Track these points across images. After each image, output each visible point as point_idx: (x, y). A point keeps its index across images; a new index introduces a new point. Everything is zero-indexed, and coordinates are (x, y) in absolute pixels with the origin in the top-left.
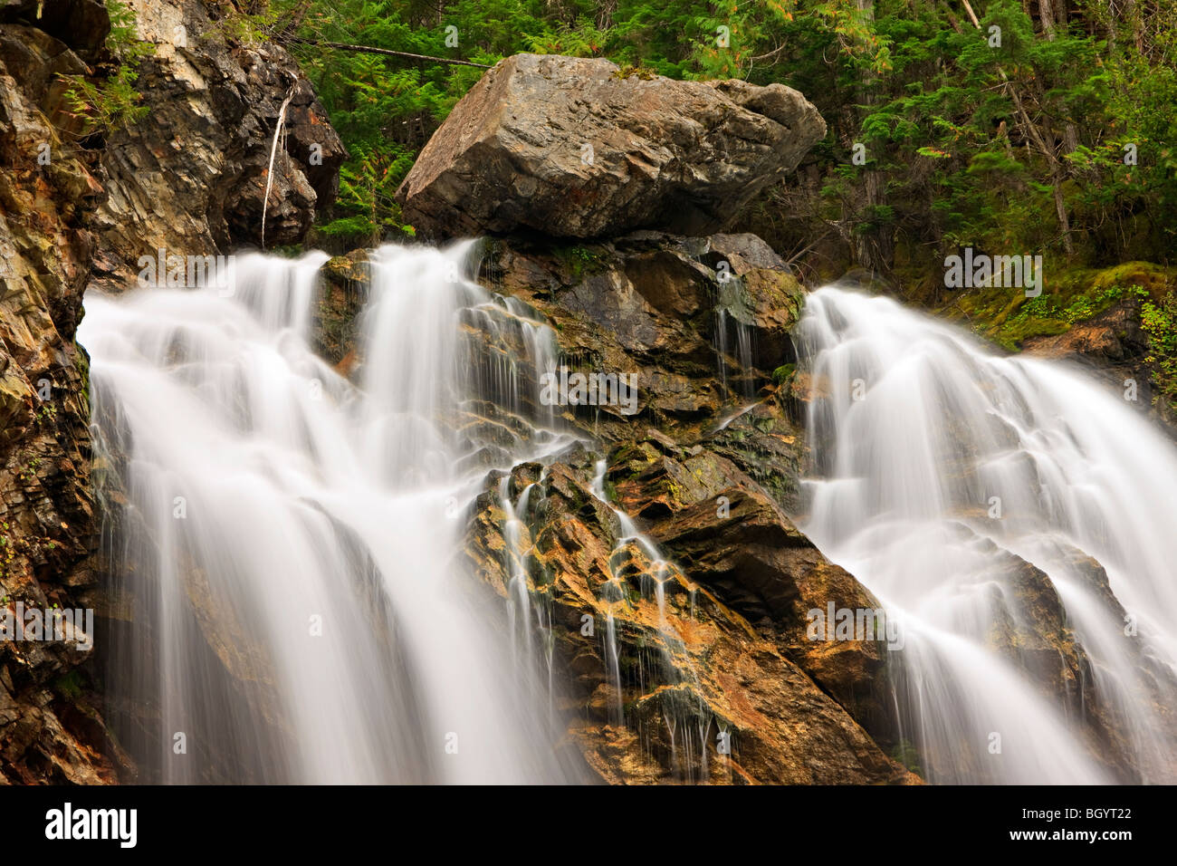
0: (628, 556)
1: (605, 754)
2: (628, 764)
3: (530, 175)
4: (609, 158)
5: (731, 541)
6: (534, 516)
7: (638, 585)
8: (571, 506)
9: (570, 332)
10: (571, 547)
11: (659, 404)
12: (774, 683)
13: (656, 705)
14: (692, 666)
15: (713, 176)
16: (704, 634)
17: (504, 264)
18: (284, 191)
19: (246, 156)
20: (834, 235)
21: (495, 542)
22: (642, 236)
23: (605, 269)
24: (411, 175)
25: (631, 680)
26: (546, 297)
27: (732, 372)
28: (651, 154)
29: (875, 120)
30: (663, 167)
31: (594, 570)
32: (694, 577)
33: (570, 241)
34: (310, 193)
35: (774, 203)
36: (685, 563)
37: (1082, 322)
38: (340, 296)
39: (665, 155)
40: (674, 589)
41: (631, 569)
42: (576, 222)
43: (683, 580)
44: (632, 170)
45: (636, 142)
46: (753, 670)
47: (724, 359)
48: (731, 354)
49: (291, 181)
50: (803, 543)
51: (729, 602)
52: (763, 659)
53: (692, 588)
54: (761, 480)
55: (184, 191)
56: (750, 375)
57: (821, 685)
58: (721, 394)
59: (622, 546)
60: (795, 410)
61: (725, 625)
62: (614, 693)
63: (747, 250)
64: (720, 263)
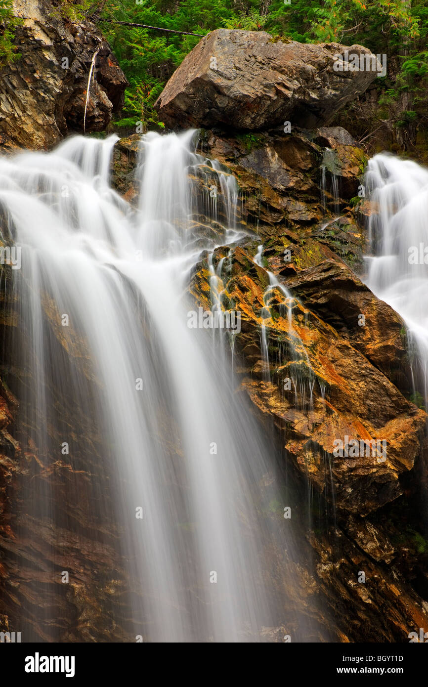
0: (273, 295)
1: (261, 396)
2: (272, 401)
3: (225, 95)
4: (266, 86)
5: (327, 287)
6: (225, 274)
7: (278, 310)
8: (244, 268)
9: (244, 179)
10: (244, 290)
11: (290, 216)
12: (348, 361)
13: (287, 372)
14: (306, 352)
15: (321, 96)
16: (312, 335)
17: (211, 143)
18: (95, 102)
19: (74, 82)
20: (385, 127)
21: (205, 288)
23: (263, 146)
24: (162, 95)
25: (274, 358)
26: (232, 161)
27: (329, 200)
28: (288, 84)
29: (409, 64)
30: (295, 91)
31: (256, 302)
32: (308, 306)
33: (245, 131)
34: (110, 104)
35: (353, 111)
36: (303, 299)
38: (125, 159)
39: (295, 85)
40: (296, 312)
41: (275, 302)
42: (248, 121)
43: (302, 308)
44: (278, 93)
45: (281, 77)
46: (337, 354)
47: (324, 193)
48: (328, 191)
49: (99, 97)
50: (365, 289)
51: (325, 319)
52: (343, 349)
53: (306, 311)
54: (342, 256)
55: (41, 101)
56: (338, 202)
57: (372, 362)
58: (323, 212)
59: (270, 289)
60: (361, 220)
61: (323, 331)
63: (338, 135)
64: (324, 143)
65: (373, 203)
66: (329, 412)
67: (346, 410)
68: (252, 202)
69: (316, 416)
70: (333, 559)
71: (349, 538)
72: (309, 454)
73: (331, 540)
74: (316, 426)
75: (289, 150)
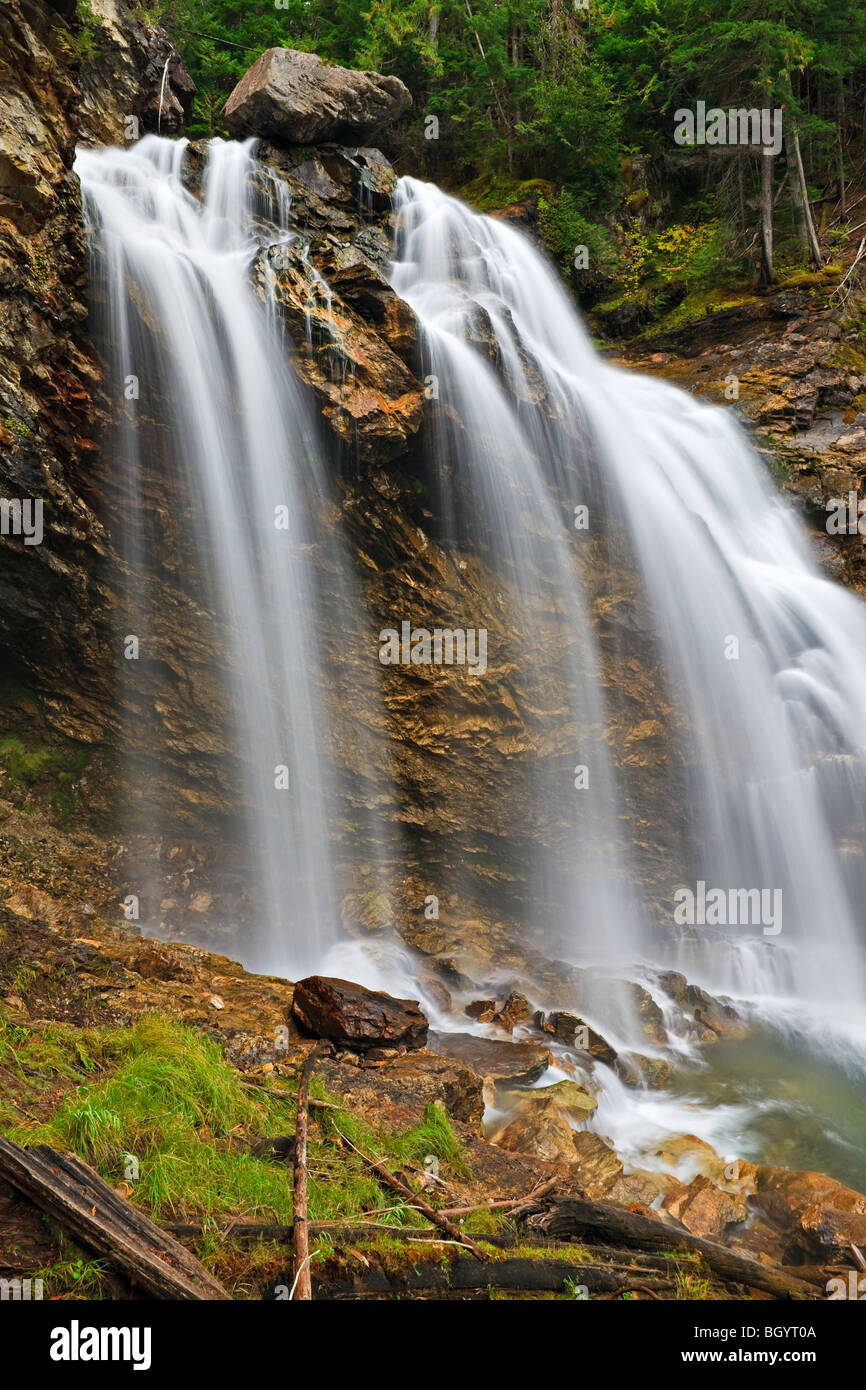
0: (317, 288)
1: (305, 371)
2: (313, 375)
3: (280, 109)
4: (317, 105)
5: (357, 286)
7: (321, 302)
8: (294, 265)
9: (296, 187)
10: (293, 283)
11: (333, 223)
12: (373, 347)
13: (326, 352)
14: (341, 336)
15: (361, 119)
16: (348, 324)
17: (268, 152)
18: (168, 106)
19: (150, 86)
20: (412, 153)
21: (261, 278)
22: (328, 145)
23: (311, 159)
24: (227, 104)
25: (316, 341)
26: (286, 170)
27: (364, 212)
28: (334, 105)
29: (434, 100)
30: (339, 112)
31: (303, 293)
32: (345, 300)
33: (297, 144)
34: (181, 109)
35: (387, 136)
36: (340, 293)
37: (512, 204)
38: (195, 161)
39: (340, 106)
40: (335, 304)
42: (300, 135)
43: (339, 301)
44: (326, 112)
45: (328, 98)
46: (365, 340)
47: (361, 206)
48: (364, 202)
49: (171, 101)
50: (389, 289)
51: (358, 311)
52: (370, 336)
53: (342, 304)
54: (373, 260)
55: (121, 101)
56: (371, 213)
57: (392, 349)
58: (359, 221)
59: (314, 284)
60: (390, 231)
61: (355, 321)
62: (308, 346)
63: (374, 157)
64: (361, 161)
66: (357, 386)
67: (370, 385)
68: (301, 207)
69: (347, 389)
70: (355, 497)
71: (368, 482)
72: (341, 418)
73: (354, 483)
74: (347, 396)
75: (333, 164)
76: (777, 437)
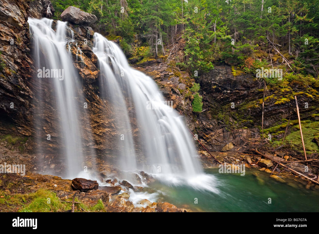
1: (76, 65)
2: (78, 66)
3: (72, 17)
4: (79, 18)
5: (87, 51)
6: (71, 46)
7: (79, 53)
8: (74, 46)
9: (75, 32)
10: (74, 49)
11: (82, 39)
12: (89, 62)
13: (80, 62)
14: (83, 60)
15: (88, 21)
16: (84, 58)
17: (69, 25)
19: (45, 8)
20: (97, 29)
21: (68, 48)
22: (82, 25)
23: (78, 27)
24: (61, 15)
25: (78, 60)
26: (73, 28)
29: (101, 20)
30: (84, 19)
31: (76, 51)
32: (84, 53)
33: (75, 24)
34: (52, 14)
35: (93, 25)
37: (115, 40)
38: (54, 24)
40: (82, 54)
41: (79, 52)
44: (81, 19)
45: (82, 17)
46: (88, 61)
47: (87, 37)
50: (92, 52)
51: (86, 55)
52: (89, 60)
54: (90, 47)
55: (39, 10)
56: (89, 38)
57: (93, 63)
58: (87, 40)
59: (78, 50)
60: (93, 42)
61: (86, 57)
63: (90, 29)
64: (88, 29)
65: (94, 40)
66: (86, 69)
67: (88, 69)
68: (76, 36)
69: (84, 69)
70: (85, 89)
71: (88, 86)
72: (83, 74)
73: (85, 86)
74: (84, 71)
75: (82, 28)
76: (158, 81)
